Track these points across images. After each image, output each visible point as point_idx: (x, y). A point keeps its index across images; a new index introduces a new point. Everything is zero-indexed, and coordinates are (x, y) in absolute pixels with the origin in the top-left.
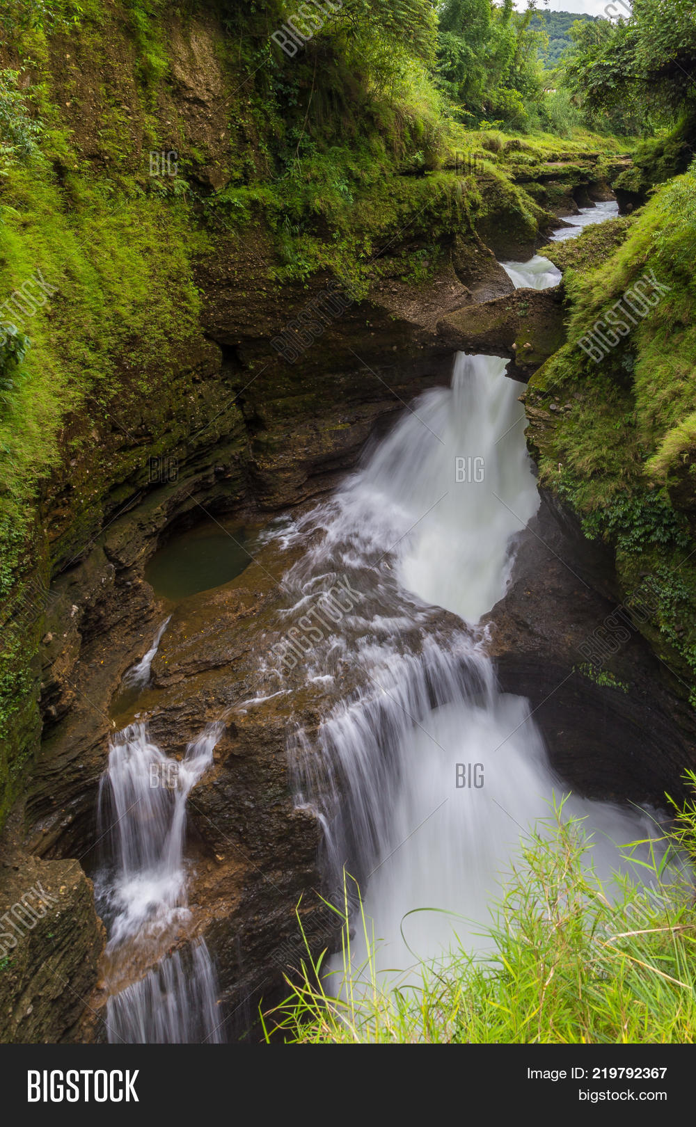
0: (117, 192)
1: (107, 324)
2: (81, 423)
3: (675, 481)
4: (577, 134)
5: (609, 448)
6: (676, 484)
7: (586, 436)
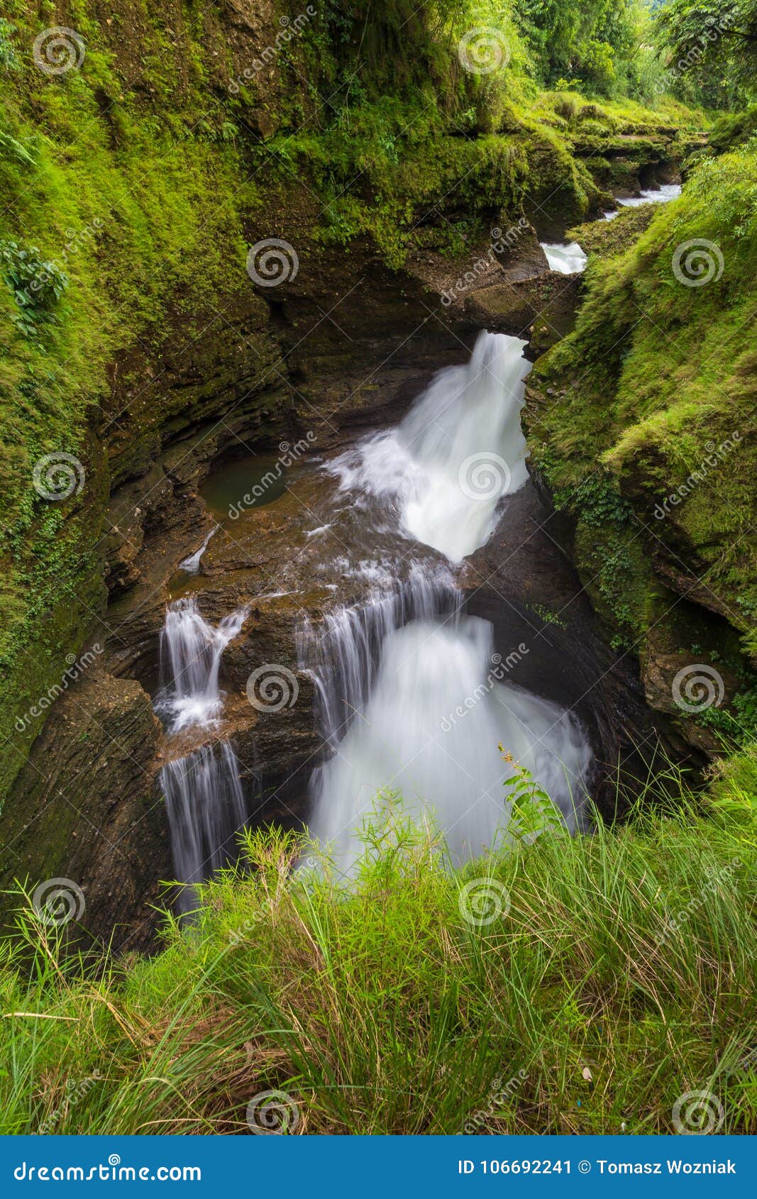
0: (163, 131)
1: (157, 270)
2: (135, 360)
3: (627, 473)
4: (663, 103)
5: (591, 434)
6: (626, 476)
7: (572, 421)
